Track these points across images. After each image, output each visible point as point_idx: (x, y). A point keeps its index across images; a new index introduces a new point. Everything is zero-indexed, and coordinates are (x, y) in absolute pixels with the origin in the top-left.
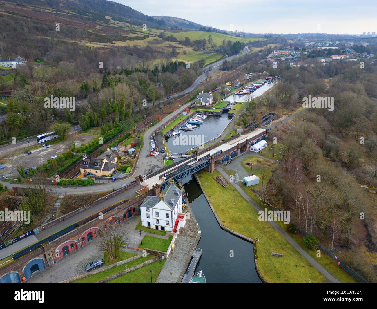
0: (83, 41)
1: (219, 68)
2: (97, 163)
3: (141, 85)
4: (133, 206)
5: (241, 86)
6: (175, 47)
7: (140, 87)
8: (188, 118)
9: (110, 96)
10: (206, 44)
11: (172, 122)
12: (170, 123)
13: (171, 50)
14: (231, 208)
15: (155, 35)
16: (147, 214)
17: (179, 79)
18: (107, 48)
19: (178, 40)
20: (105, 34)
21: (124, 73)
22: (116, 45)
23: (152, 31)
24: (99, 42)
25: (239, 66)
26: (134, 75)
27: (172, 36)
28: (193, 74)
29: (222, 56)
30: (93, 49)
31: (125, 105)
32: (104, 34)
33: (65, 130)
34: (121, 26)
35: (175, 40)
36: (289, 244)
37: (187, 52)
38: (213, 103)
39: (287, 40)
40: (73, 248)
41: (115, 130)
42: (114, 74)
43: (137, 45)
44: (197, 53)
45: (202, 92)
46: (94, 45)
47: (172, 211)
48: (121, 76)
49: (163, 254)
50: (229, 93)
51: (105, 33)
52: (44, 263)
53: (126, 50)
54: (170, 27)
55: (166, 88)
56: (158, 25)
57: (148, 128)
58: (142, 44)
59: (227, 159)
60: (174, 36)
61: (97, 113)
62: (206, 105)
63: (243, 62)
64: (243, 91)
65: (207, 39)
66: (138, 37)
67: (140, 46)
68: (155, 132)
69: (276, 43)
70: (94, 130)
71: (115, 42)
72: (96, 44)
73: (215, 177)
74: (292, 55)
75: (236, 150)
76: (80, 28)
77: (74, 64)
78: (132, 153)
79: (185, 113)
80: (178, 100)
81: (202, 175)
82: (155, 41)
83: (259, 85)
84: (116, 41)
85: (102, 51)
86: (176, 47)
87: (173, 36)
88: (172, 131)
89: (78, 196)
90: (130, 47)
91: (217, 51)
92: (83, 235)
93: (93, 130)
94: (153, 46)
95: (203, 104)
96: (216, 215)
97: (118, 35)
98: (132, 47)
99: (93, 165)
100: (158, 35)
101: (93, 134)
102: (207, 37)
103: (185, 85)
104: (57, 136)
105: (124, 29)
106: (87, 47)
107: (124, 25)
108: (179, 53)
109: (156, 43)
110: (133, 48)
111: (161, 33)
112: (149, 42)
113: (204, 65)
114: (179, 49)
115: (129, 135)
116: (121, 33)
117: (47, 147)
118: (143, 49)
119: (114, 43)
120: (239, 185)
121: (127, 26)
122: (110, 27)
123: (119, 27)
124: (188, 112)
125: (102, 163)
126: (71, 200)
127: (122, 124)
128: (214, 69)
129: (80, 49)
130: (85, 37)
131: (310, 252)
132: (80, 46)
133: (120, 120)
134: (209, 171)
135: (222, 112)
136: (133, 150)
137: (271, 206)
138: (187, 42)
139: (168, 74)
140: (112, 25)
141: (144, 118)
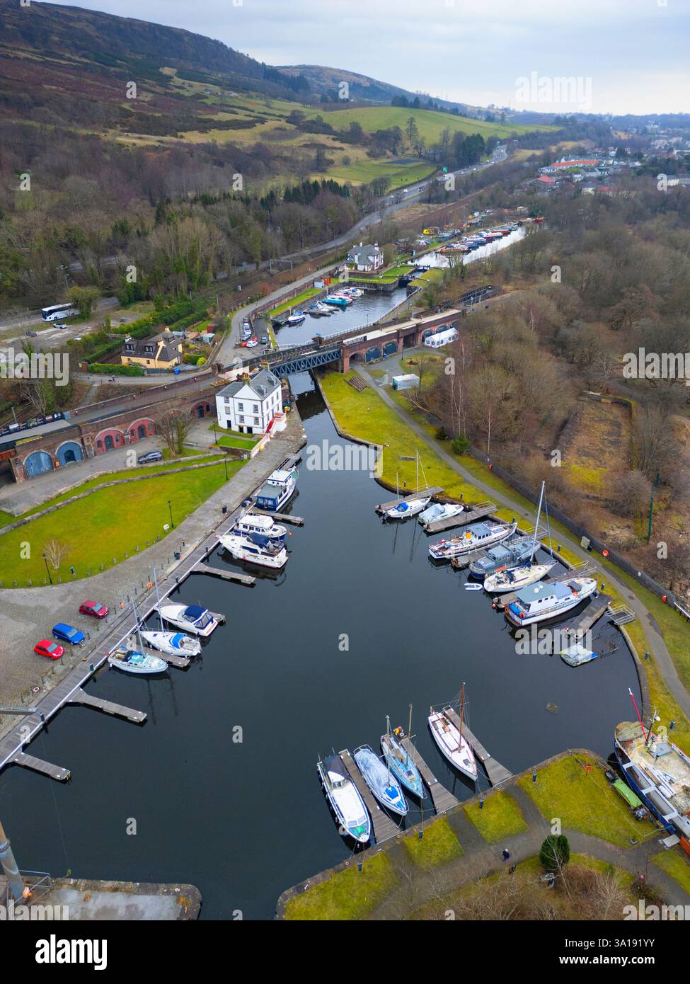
0: (111, 131)
1: (419, 198)
2: (149, 347)
3: (233, 226)
4: (205, 400)
5: (454, 236)
6: (324, 147)
7: (232, 231)
8: (324, 294)
9: (170, 240)
10: (400, 139)
11: (290, 298)
12: (286, 300)
13: (313, 154)
14: (362, 415)
15: (281, 116)
16: (226, 407)
17: (316, 217)
18: (165, 149)
19: (335, 128)
20: (160, 115)
21: (200, 202)
22: (185, 141)
23: (272, 106)
24: (147, 134)
25: (467, 194)
26: (220, 207)
27: (320, 118)
28: (350, 208)
29: (435, 169)
30: (133, 150)
31: (198, 261)
32: (157, 115)
33: (90, 300)
34: (198, 94)
35: (327, 129)
36: (431, 449)
37: (353, 160)
38: (381, 268)
39: (613, 132)
40: (119, 443)
41: (179, 306)
42: (180, 203)
43: (234, 142)
44: (377, 162)
45: (361, 244)
46: (135, 141)
47: (262, 401)
48: (194, 207)
49: (245, 452)
50: (424, 251)
51: (159, 112)
52: (81, 451)
53: (209, 153)
54: (319, 96)
55: (287, 236)
56: (290, 89)
57: (242, 306)
58: (245, 139)
59: (376, 355)
60: (326, 120)
61: (146, 272)
62: (366, 270)
63: (480, 185)
64: (455, 246)
65: (404, 127)
66: (236, 120)
67: (241, 143)
68: (255, 312)
69: (581, 139)
70: (142, 306)
71: (183, 134)
72: (140, 138)
73: (348, 379)
74: (600, 170)
75: (395, 340)
76: (103, 98)
77: (96, 182)
78: (208, 341)
79: (319, 285)
80: (312, 260)
81: (327, 376)
82: (278, 132)
83: (495, 234)
84: (185, 131)
85: (153, 155)
86: (328, 148)
87: (322, 119)
88: (289, 313)
89: (122, 387)
90: (217, 146)
91: (424, 158)
92: (132, 425)
93: (139, 306)
94: (274, 143)
95: (360, 268)
96: (335, 422)
97: (191, 117)
98: (221, 145)
99: (142, 352)
100: (287, 117)
101: (140, 312)
102: (405, 123)
103: (329, 230)
104: (77, 312)
105: (205, 101)
106: (121, 145)
107: (206, 90)
108: (331, 162)
109: (281, 137)
110: (225, 148)
111: (293, 112)
112: (264, 135)
113: (387, 191)
114: (333, 153)
115: (206, 315)
116: (199, 111)
117: (61, 328)
118: (249, 152)
119: (182, 137)
120: (385, 389)
121: (212, 92)
122: (172, 95)
123: (193, 97)
124: (326, 283)
125: (158, 347)
126: (110, 390)
127: (194, 298)
128: (408, 199)
129: (105, 151)
130: (114, 121)
131: (458, 457)
132: (105, 144)
133: (189, 290)
134: (340, 370)
135: (397, 285)
136: (211, 335)
137: (422, 408)
138: (353, 136)
139: (294, 206)
140: (177, 90)
141: (236, 290)
